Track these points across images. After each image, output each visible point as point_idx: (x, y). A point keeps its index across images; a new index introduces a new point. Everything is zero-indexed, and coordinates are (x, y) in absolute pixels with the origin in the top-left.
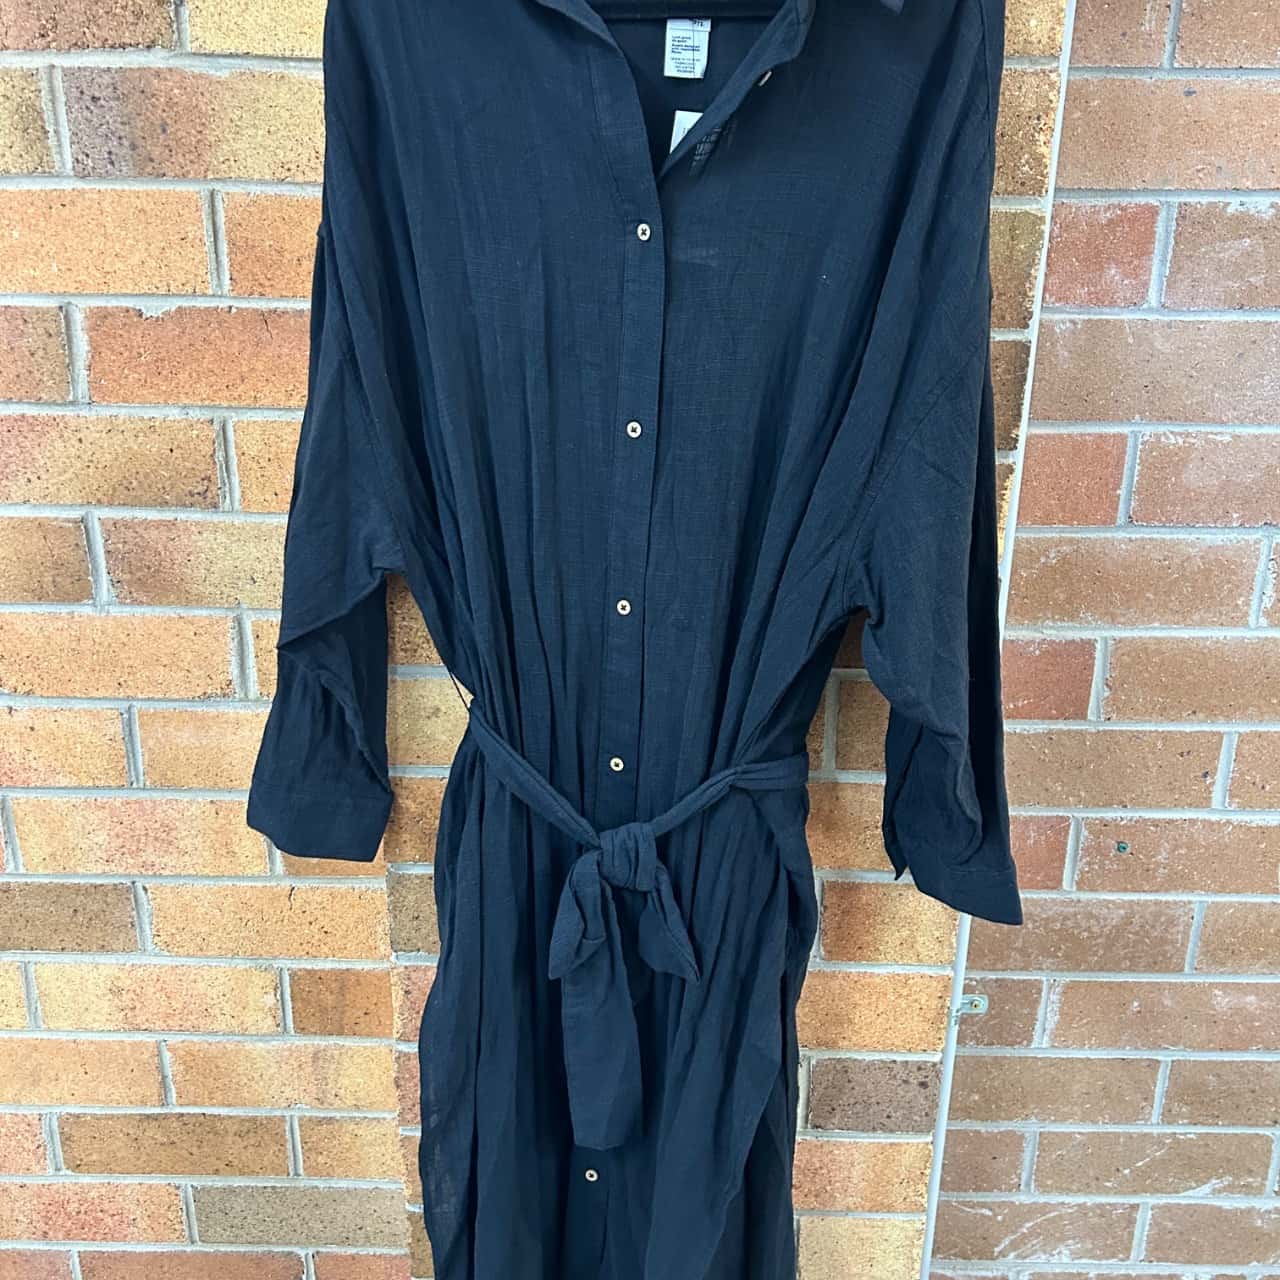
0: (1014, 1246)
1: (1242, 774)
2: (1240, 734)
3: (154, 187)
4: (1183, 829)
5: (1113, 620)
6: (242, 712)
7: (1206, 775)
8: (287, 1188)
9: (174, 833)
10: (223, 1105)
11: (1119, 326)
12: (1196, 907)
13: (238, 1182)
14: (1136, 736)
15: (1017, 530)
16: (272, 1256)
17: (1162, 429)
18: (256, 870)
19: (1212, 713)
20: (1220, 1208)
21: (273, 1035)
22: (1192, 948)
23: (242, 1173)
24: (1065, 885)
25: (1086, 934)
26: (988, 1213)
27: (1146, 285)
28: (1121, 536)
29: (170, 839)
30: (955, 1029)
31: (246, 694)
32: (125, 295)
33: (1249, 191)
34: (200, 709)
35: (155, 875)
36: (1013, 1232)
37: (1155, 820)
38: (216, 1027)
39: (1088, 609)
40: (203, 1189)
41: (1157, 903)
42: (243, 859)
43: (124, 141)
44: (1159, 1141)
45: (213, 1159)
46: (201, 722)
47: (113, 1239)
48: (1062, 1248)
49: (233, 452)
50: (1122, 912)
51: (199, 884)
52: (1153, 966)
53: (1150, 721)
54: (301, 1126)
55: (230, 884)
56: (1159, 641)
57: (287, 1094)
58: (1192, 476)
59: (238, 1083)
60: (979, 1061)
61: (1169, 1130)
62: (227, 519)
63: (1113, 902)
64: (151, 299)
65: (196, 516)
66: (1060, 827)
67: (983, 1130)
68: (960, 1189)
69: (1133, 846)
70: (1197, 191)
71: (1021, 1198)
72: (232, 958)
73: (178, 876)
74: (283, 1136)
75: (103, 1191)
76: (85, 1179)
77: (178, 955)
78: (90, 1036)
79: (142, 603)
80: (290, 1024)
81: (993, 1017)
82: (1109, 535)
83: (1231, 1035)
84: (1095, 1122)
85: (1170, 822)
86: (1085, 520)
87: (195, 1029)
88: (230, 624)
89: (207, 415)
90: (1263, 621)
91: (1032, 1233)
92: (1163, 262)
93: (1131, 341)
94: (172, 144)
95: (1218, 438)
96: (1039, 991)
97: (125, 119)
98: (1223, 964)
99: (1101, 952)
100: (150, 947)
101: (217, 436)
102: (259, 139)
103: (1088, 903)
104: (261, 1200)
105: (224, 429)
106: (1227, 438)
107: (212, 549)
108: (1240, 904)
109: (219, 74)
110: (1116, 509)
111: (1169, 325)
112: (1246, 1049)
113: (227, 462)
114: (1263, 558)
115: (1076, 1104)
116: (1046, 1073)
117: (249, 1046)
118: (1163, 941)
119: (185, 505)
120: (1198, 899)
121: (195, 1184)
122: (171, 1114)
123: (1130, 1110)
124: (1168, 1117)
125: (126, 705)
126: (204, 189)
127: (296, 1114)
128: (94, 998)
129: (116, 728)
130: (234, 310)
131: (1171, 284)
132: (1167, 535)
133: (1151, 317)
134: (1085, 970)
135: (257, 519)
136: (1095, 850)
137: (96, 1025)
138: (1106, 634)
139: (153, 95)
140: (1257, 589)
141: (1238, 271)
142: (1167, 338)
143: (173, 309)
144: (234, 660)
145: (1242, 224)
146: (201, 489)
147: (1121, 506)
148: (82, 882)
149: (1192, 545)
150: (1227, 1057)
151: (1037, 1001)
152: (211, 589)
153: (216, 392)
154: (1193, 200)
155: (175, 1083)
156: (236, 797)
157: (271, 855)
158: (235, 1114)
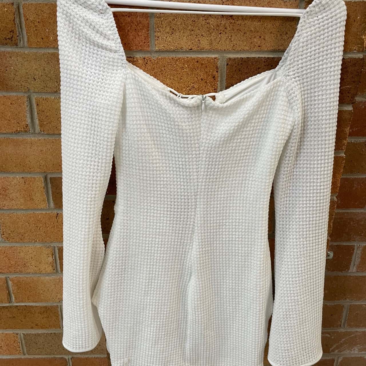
6: (33, 138)
10: (33, 302)
13: (40, 331)
16: (55, 359)
18: (42, 206)
21: (52, 274)
23: (42, 328)
26: (329, 336)
29: (6, 193)
31: (34, 131)
34: (15, 137)
36: (337, 343)
38: (29, 271)
40: (27, 334)
42: (37, 202)
45: (30, 323)
46: (16, 143)
48: (355, 348)
55: (32, 212)
57: (59, 296)
59: (39, 293)
60: (328, 278)
62: (22, 51)
65: (9, 49)
67: (328, 304)
71: (342, 330)
72: (34, 243)
73: (10, 209)
74: (58, 313)
77: (12, 242)
80: (59, 269)
81: (335, 260)
87: (21, 272)
88: (26, 99)
91: (345, 343)
96: (354, 250)
101: (16, 11)
104: (50, 338)
105: (18, 8)
107: (16, 65)
113: (20, 23)
116: (354, 282)
117: (42, 278)
119: (3, 44)
121: (24, 332)
122: (13, 306)
135: (35, 51)
144: (28, 115)
146: (10, 36)
151: (352, 254)
152: (16, 83)
155: (14, 293)
156: (32, 176)
157: (48, 200)
158: (38, 305)
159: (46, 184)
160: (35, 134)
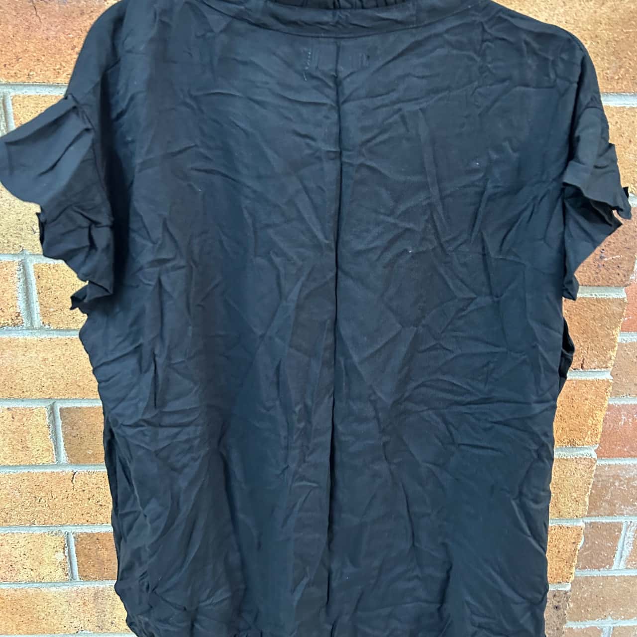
6: (29, 338)
18: (45, 461)
21: (63, 582)
31: (31, 323)
38: (19, 578)
42: (35, 453)
55: (26, 471)
57: (76, 623)
59: (38, 618)
72: (30, 527)
80: (76, 573)
88: (17, 267)
96: (620, 530)
105: (4, 102)
116: (620, 587)
117: (45, 590)
144: (21, 296)
151: (618, 537)
156: (28, 405)
159: (54, 421)
160: (33, 329)
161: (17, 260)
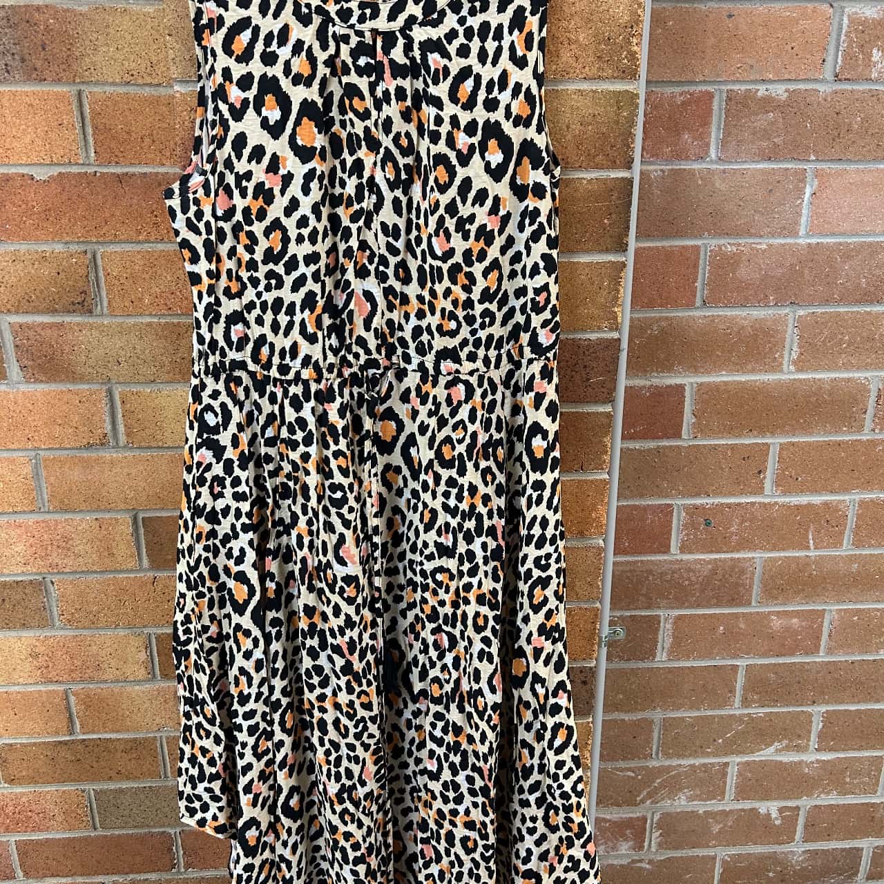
0: (650, 796)
1: (783, 471)
2: (781, 444)
3: (38, 89)
4: (747, 509)
5: (696, 370)
6: (114, 455)
7: (760, 472)
8: (160, 787)
9: (71, 542)
10: (113, 731)
11: (691, 173)
12: (758, 561)
13: (125, 785)
14: (715, 447)
15: (631, 312)
16: (151, 835)
17: (722, 242)
18: (129, 566)
19: (762, 431)
20: (781, 762)
21: (147, 681)
22: (756, 590)
23: (128, 779)
24: (673, 550)
25: (687, 583)
26: (633, 775)
27: (708, 145)
28: (698, 314)
29: (68, 546)
30: (604, 650)
31: (117, 443)
32: (21, 165)
33: (771, 81)
34: (85, 454)
35: (58, 573)
36: (649, 786)
37: (728, 504)
38: (105, 677)
39: (679, 364)
40: (101, 791)
41: (732, 559)
42: (120, 559)
43: (16, 56)
44: (739, 719)
45: (108, 769)
46: (87, 464)
47: (40, 830)
48: (681, 795)
49: (101, 274)
50: (710, 566)
51: (90, 577)
52: (733, 602)
53: (722, 438)
54: (167, 743)
55: (112, 576)
56: (726, 383)
57: (158, 720)
58: (743, 272)
59: (123, 716)
60: (622, 672)
61: (746, 711)
62: (99, 320)
63: (704, 560)
64: (39, 167)
65: (78, 319)
66: (667, 511)
67: (627, 719)
68: (613, 759)
69: (715, 522)
70: (738, 81)
71: (653, 763)
72: (115, 628)
73: (76, 572)
74: (156, 751)
75: (31, 797)
76: (19, 790)
77: (77, 628)
78: (16, 688)
79: (42, 381)
80: (158, 672)
81: (630, 642)
82: (691, 314)
83: (784, 645)
84: (699, 709)
85: (739, 504)
86: (676, 304)
87: (91, 680)
88: (104, 394)
89: (82, 248)
90: (792, 368)
91: (662, 786)
92: (719, 129)
93: (700, 182)
94: (50, 58)
95: (759, 247)
96: (659, 622)
97: (16, 41)
98: (776, 598)
99: (698, 594)
100: (57, 623)
101: (90, 262)
102: (111, 54)
103: (688, 561)
104: (142, 796)
105: (94, 257)
106: (764, 247)
107: (90, 342)
108: (786, 557)
109: (81, 8)
110: (695, 296)
111: (724, 171)
112: (792, 654)
113: (97, 281)
114: (790, 326)
115: (686, 697)
116: (666, 678)
117: (129, 689)
118: (737, 584)
119: (69, 312)
120: (759, 556)
121: (95, 788)
122: (78, 740)
123: (721, 699)
124: (746, 703)
125: (33, 453)
126: (74, 89)
127: (164, 735)
128: (19, 661)
129: (27, 470)
130: (98, 174)
131: (724, 144)
132: (729, 313)
133: (714, 167)
134: (686, 608)
135: (120, 320)
136: (691, 525)
137: (21, 680)
138: (692, 380)
139: (35, 24)
140: (787, 346)
141: (766, 135)
142: (724, 180)
143: (56, 174)
144: (108, 419)
145: (768, 103)
146: (79, 300)
147: (698, 294)
148: (8, 579)
149: (745, 319)
150: (781, 660)
151: (657, 630)
152: (90, 370)
153: (88, 231)
154: (736, 87)
155: (78, 717)
156: (114, 515)
157: (139, 554)
158: (121, 737)
159: (136, 529)
160: (118, 448)
161: (105, 388)
